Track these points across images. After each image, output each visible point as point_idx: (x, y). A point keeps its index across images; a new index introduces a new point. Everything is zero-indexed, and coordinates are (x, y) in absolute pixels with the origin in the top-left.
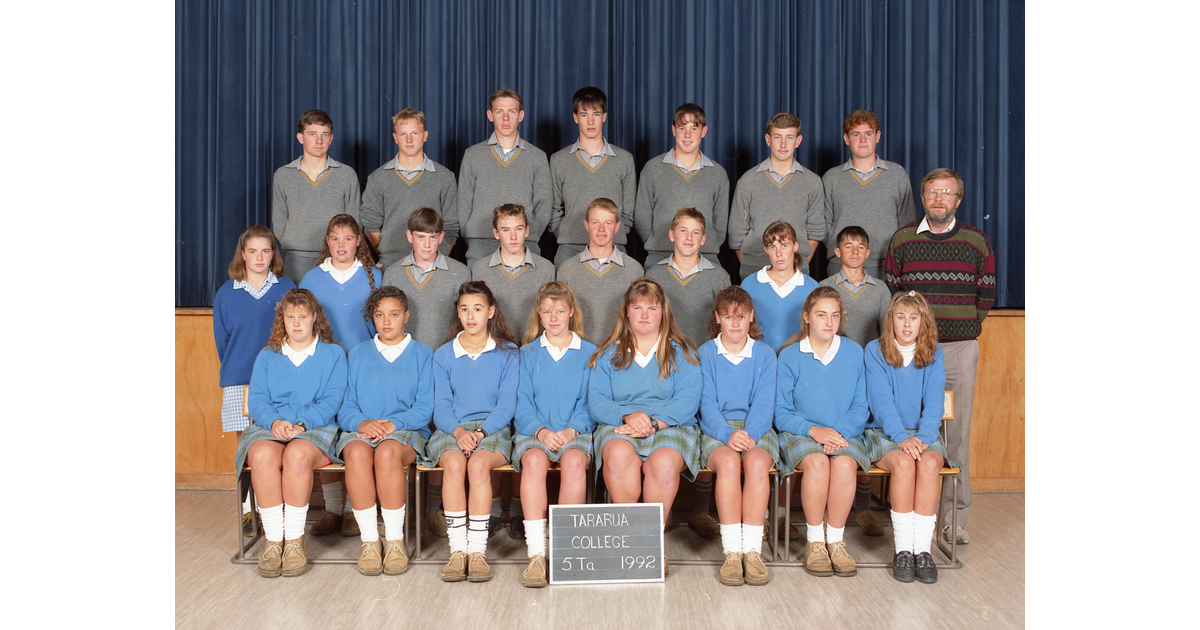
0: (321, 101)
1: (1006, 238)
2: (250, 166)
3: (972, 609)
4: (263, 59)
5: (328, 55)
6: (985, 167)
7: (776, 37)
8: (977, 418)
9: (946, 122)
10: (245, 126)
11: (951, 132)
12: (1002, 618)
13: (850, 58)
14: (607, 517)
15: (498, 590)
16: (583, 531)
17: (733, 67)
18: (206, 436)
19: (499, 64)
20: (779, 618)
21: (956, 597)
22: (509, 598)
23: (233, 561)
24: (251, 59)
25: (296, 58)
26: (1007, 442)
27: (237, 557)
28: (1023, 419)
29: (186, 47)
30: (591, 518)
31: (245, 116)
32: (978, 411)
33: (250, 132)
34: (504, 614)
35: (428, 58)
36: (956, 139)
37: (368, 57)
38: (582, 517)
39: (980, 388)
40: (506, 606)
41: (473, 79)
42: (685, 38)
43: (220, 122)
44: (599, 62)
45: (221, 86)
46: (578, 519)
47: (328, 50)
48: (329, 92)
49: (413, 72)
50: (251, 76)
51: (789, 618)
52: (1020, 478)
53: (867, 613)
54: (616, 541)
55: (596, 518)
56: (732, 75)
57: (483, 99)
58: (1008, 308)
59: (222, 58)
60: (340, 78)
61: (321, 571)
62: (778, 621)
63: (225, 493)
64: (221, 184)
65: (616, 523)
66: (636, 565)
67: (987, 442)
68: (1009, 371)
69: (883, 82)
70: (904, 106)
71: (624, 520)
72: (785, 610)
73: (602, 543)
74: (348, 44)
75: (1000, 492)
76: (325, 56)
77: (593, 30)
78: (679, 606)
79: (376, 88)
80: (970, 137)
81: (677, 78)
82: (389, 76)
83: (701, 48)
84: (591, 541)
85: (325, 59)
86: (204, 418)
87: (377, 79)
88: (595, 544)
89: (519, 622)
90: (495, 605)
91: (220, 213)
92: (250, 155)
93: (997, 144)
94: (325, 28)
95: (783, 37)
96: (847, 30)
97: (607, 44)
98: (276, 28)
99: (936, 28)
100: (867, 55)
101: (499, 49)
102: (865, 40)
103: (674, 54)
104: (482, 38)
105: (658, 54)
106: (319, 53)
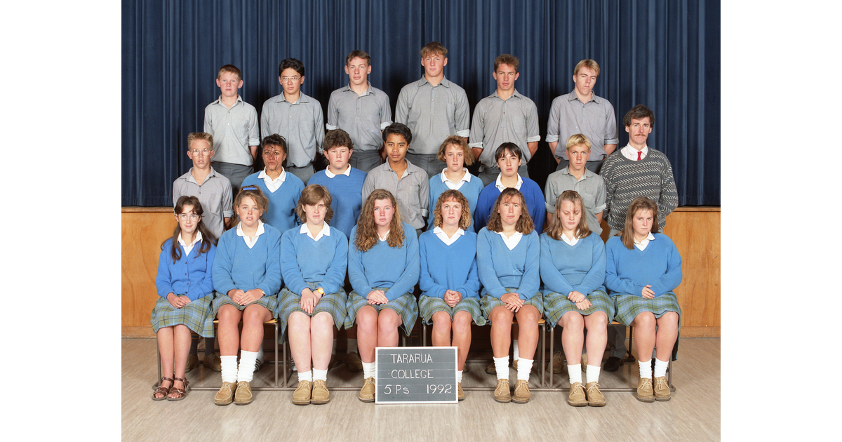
0: (217, 58)
1: (703, 156)
2: (166, 105)
3: (682, 420)
4: (174, 29)
5: (221, 26)
6: (688, 105)
7: (541, 14)
8: (685, 285)
9: (661, 74)
10: (162, 76)
12: (703, 426)
14: (417, 356)
15: (343, 409)
16: (399, 366)
17: (510, 35)
18: (134, 299)
19: (343, 33)
20: (544, 428)
21: (670, 412)
22: (352, 414)
24: (166, 29)
25: (199, 28)
26: (706, 302)
28: (718, 285)
30: (405, 356)
31: (162, 70)
33: (166, 82)
34: (348, 426)
35: (292, 28)
37: (249, 27)
38: (399, 356)
39: (687, 263)
40: (350, 420)
41: (324, 44)
43: (144, 74)
44: (414, 31)
45: (145, 48)
46: (396, 357)
47: (222, 22)
48: (222, 52)
49: (282, 38)
50: (166, 43)
51: (551, 428)
52: (717, 327)
53: (606, 423)
54: (424, 373)
55: (409, 356)
56: (509, 41)
57: (331, 57)
58: (705, 205)
59: (145, 28)
60: (230, 43)
62: (543, 430)
63: (148, 340)
64: (145, 118)
65: (424, 360)
66: (438, 391)
67: (692, 301)
68: (707, 251)
69: (617, 46)
70: (631, 62)
71: (429, 359)
72: (549, 422)
73: (414, 375)
74: (235, 18)
75: (701, 337)
76: (219, 27)
77: (410, 8)
78: (474, 419)
79: (256, 50)
80: (678, 83)
81: (471, 43)
82: (265, 41)
83: (487, 22)
84: (405, 374)
85: (219, 29)
86: (132, 286)
87: (256, 43)
88: (408, 375)
89: (359, 431)
90: (342, 419)
91: (145, 139)
92: (166, 98)
93: (697, 90)
94: (219, 7)
95: (545, 14)
96: (590, 9)
97: (420, 18)
98: (184, 7)
99: (654, 7)
100: (605, 26)
101: (343, 22)
102: (603, 16)
103: (468, 25)
104: (331, 14)
105: (457, 25)
106: (215, 24)
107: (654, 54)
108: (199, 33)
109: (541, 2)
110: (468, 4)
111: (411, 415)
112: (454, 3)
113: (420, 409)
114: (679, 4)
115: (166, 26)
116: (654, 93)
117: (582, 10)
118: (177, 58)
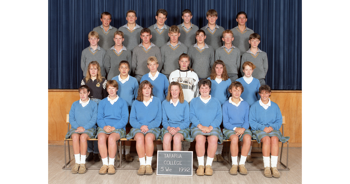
4: (75, 12)
6: (298, 46)
7: (233, 6)
9: (286, 32)
11: (287, 35)
13: (256, 12)
14: (175, 155)
16: (167, 159)
18: (57, 129)
23: (63, 169)
27: (64, 167)
29: (51, 9)
32: (296, 122)
36: (289, 37)
39: (296, 115)
42: (205, 6)
46: (166, 155)
47: (94, 10)
48: (95, 22)
50: (71, 18)
52: (301, 143)
54: (178, 162)
55: (172, 155)
59: (62, 12)
61: (90, 172)
65: (178, 157)
66: (184, 170)
67: (299, 131)
70: (273, 27)
71: (180, 156)
73: (173, 163)
74: (100, 8)
77: (176, 3)
80: (293, 37)
84: (170, 162)
85: (94, 12)
86: (56, 123)
88: (171, 163)
94: (94, 3)
95: (235, 6)
96: (255, 4)
97: (181, 8)
98: (79, 3)
99: (283, 3)
100: (261, 11)
101: (147, 9)
102: (261, 6)
103: (201, 11)
104: (142, 6)
105: (196, 11)
106: (92, 10)
107: (283, 23)
108: (85, 14)
109: (233, 1)
110: (201, 2)
111: (174, 181)
112: (195, 1)
113: (178, 178)
114: (294, 1)
115: (71, 11)
116: (283, 40)
117: (251, 4)
118: (76, 25)
